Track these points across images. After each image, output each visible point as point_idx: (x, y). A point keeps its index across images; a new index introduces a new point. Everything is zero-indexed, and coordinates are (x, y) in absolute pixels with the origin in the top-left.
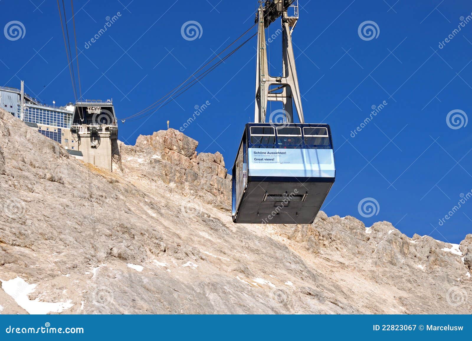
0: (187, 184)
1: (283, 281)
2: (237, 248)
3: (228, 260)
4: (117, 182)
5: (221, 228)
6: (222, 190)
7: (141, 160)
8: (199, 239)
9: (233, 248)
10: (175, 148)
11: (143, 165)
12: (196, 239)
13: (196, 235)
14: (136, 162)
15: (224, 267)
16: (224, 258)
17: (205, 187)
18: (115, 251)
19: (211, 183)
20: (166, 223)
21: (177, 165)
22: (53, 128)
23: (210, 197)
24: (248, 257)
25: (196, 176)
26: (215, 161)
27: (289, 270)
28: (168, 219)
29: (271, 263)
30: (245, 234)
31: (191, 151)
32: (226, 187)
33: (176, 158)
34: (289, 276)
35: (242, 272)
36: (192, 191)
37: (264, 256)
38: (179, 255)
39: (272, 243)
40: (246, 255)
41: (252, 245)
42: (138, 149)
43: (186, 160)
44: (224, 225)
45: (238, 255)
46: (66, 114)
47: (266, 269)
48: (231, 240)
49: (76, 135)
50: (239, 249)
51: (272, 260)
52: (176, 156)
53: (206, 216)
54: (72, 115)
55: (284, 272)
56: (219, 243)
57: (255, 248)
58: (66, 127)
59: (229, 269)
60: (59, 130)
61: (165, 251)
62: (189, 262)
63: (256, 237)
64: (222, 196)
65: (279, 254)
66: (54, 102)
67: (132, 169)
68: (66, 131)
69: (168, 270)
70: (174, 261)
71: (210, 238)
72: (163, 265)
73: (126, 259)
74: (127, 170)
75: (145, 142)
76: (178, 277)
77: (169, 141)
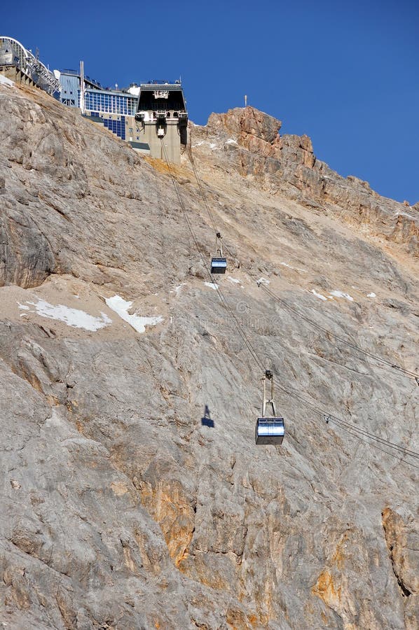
0: (267, 175)
1: (365, 293)
2: (319, 255)
3: (306, 271)
4: (189, 182)
5: (303, 231)
6: (308, 182)
7: (212, 146)
8: (276, 248)
9: (315, 255)
10: (253, 131)
11: (216, 152)
12: (273, 248)
13: (273, 244)
14: (207, 148)
15: (301, 279)
16: (301, 269)
17: (289, 179)
18: (194, 271)
19: (296, 174)
20: (241, 230)
21: (256, 152)
22: (115, 116)
23: (294, 191)
24: (331, 265)
25: (278, 165)
26: (301, 147)
27: (376, 280)
28: (244, 225)
29: (357, 272)
30: (331, 238)
31: (273, 134)
32: (313, 179)
33: (255, 143)
34: (374, 286)
35: (319, 284)
36: (273, 185)
37: (350, 264)
38: (252, 271)
39: (361, 247)
40: (329, 264)
41: (337, 251)
42: (210, 130)
43: (266, 146)
44: (307, 227)
45: (318, 264)
46: (129, 99)
47: (349, 280)
48: (313, 246)
49: (140, 123)
50: (321, 256)
51: (359, 269)
52: (254, 141)
53: (287, 217)
54: (137, 99)
55: (370, 282)
56: (299, 251)
57: (341, 254)
58: (130, 114)
59: (306, 282)
60: (123, 117)
61: (239, 267)
62: (262, 278)
63: (344, 240)
64: (308, 189)
65: (367, 261)
66: (116, 85)
67: (203, 157)
68: (130, 118)
69: (242, 287)
70: (247, 276)
71: (289, 245)
72: (237, 281)
73: (203, 278)
74: (197, 160)
75: (219, 122)
76: (250, 293)
77: (246, 123)
